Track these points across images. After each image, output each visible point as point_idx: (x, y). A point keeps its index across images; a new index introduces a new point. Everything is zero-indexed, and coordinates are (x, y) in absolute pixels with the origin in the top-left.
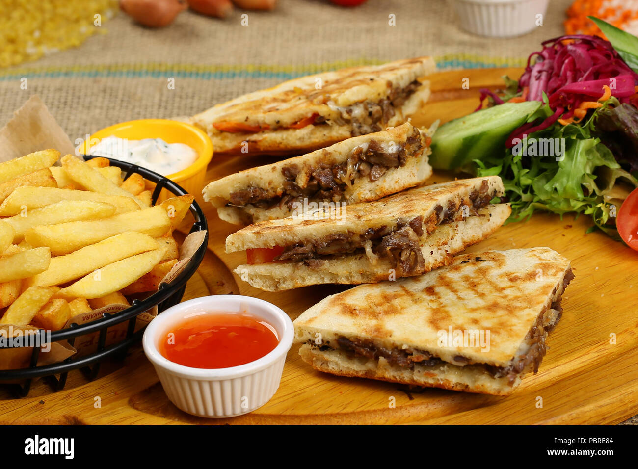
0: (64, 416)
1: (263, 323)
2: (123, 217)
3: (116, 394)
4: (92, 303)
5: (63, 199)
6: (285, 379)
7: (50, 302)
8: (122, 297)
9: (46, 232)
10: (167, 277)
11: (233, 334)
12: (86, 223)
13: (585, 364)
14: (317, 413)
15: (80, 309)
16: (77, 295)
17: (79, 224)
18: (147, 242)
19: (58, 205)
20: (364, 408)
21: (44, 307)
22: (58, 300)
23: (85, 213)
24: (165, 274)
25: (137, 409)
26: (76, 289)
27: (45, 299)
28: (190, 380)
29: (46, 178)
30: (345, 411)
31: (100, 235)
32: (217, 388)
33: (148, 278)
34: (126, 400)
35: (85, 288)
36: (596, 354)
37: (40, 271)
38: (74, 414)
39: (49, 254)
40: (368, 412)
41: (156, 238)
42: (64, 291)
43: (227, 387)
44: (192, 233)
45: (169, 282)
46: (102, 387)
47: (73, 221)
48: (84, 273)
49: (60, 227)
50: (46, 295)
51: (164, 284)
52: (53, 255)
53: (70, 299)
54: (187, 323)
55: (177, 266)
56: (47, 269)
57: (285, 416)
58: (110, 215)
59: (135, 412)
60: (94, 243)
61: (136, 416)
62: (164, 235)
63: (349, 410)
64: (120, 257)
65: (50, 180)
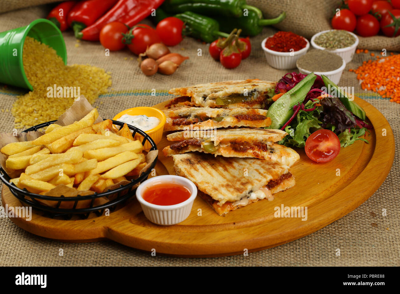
0: (104, 227)
1: (184, 187)
2: (124, 145)
3: (124, 217)
4: (114, 180)
5: (99, 139)
6: (193, 210)
7: (98, 181)
8: (124, 178)
9: (92, 153)
10: (143, 169)
11: (170, 191)
12: (109, 148)
13: (312, 203)
14: (206, 224)
15: (110, 183)
16: (108, 177)
17: (106, 149)
18: (134, 156)
19: (97, 141)
20: (226, 222)
21: (95, 183)
22: (101, 180)
23: (108, 144)
24: (141, 168)
25: (133, 223)
26: (107, 174)
27: (96, 180)
28: (155, 210)
29: (91, 130)
30: (218, 224)
31: (114, 153)
32: (165, 214)
33: (135, 171)
34: (128, 220)
35: (111, 174)
36: (315, 199)
37: (94, 169)
38: (108, 226)
39: (97, 161)
40: (227, 224)
41: (137, 153)
42: (103, 176)
43: (170, 213)
44: (151, 151)
45: (145, 171)
46: (118, 214)
47: (104, 147)
48: (110, 169)
49: (98, 150)
50: (96, 178)
51: (143, 173)
52: (98, 161)
53: (106, 179)
54: (151, 188)
55: (147, 165)
56: (96, 168)
57: (194, 226)
58: (118, 145)
59: (133, 225)
60: (113, 156)
61: (133, 226)
62: (140, 153)
63: (219, 223)
64: (124, 162)
65: (93, 131)
